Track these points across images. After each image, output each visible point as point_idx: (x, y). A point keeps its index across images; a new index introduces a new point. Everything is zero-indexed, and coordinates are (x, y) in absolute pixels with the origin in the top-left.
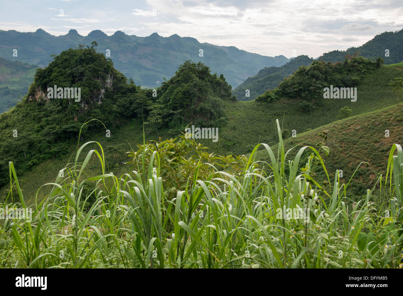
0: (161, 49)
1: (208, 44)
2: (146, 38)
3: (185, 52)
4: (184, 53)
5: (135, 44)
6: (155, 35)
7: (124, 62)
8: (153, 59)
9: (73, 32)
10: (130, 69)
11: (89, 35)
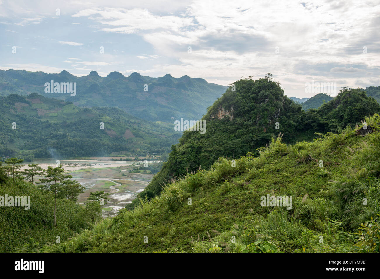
0: (174, 88)
1: (215, 84)
2: (160, 79)
3: (195, 91)
4: (195, 93)
5: (151, 84)
6: (168, 76)
7: (142, 100)
8: (167, 97)
9: (94, 74)
10: (147, 106)
11: (108, 76)
